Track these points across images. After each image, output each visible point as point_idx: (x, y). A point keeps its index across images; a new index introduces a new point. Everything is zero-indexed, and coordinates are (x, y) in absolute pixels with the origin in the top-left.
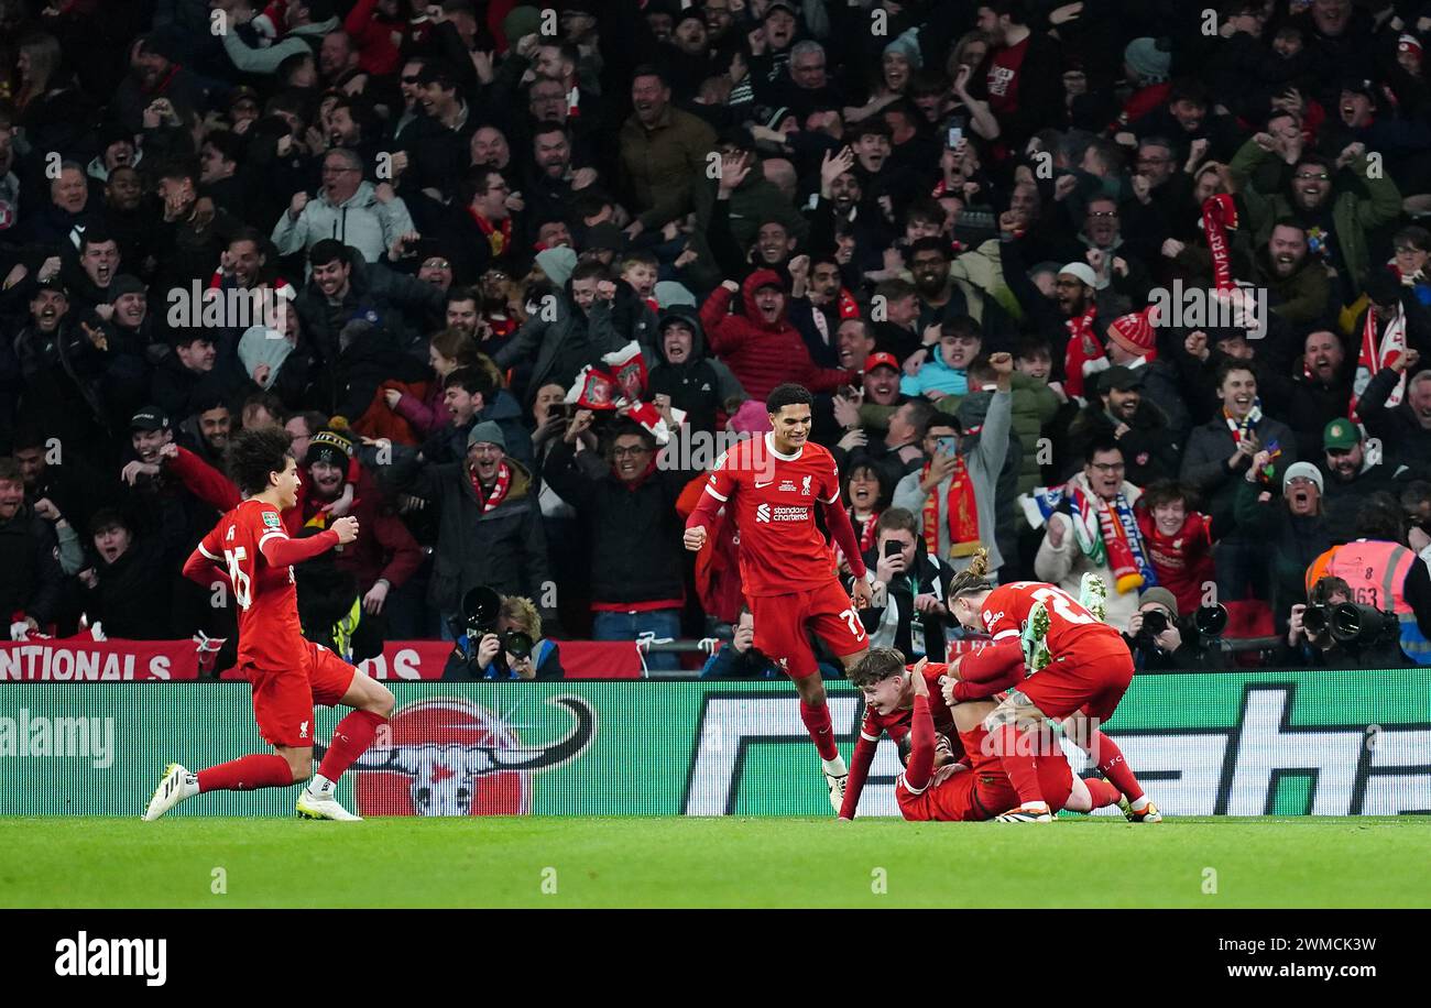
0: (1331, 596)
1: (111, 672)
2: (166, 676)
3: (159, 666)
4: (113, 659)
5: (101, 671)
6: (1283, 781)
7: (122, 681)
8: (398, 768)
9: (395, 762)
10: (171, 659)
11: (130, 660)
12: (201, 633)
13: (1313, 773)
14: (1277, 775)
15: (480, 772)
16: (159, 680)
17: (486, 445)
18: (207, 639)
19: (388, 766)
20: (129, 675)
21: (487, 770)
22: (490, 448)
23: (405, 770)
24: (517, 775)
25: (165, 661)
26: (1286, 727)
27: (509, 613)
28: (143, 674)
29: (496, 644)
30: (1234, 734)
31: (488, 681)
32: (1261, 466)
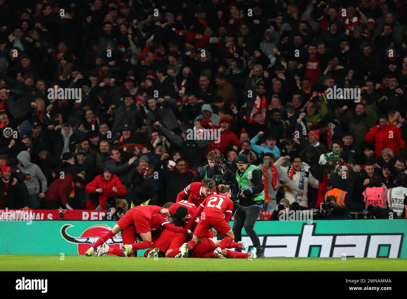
0: (331, 201)
1: (38, 217)
2: (51, 219)
3: (50, 216)
4: (38, 214)
5: (35, 217)
6: (313, 248)
7: (40, 220)
8: (89, 242)
9: (88, 241)
10: (53, 215)
11: (43, 215)
12: (61, 208)
13: (320, 246)
14: (311, 247)
15: (109, 244)
16: (50, 220)
17: (144, 161)
18: (62, 209)
19: (86, 242)
20: (42, 218)
21: (111, 243)
22: (145, 162)
23: (91, 243)
24: (119, 245)
25: (51, 215)
26: (314, 234)
27: (119, 203)
28: (46, 219)
29: (115, 210)
30: (300, 236)
31: (114, 221)
32: (337, 168)
